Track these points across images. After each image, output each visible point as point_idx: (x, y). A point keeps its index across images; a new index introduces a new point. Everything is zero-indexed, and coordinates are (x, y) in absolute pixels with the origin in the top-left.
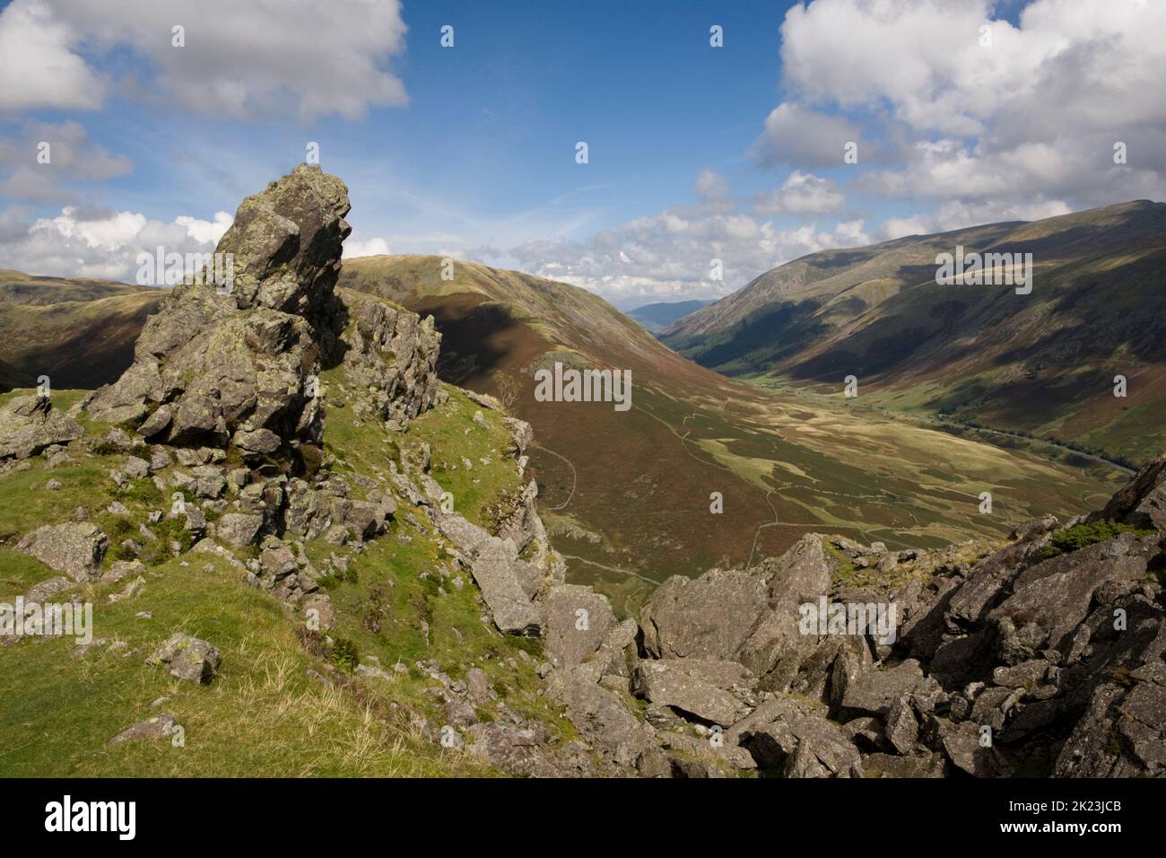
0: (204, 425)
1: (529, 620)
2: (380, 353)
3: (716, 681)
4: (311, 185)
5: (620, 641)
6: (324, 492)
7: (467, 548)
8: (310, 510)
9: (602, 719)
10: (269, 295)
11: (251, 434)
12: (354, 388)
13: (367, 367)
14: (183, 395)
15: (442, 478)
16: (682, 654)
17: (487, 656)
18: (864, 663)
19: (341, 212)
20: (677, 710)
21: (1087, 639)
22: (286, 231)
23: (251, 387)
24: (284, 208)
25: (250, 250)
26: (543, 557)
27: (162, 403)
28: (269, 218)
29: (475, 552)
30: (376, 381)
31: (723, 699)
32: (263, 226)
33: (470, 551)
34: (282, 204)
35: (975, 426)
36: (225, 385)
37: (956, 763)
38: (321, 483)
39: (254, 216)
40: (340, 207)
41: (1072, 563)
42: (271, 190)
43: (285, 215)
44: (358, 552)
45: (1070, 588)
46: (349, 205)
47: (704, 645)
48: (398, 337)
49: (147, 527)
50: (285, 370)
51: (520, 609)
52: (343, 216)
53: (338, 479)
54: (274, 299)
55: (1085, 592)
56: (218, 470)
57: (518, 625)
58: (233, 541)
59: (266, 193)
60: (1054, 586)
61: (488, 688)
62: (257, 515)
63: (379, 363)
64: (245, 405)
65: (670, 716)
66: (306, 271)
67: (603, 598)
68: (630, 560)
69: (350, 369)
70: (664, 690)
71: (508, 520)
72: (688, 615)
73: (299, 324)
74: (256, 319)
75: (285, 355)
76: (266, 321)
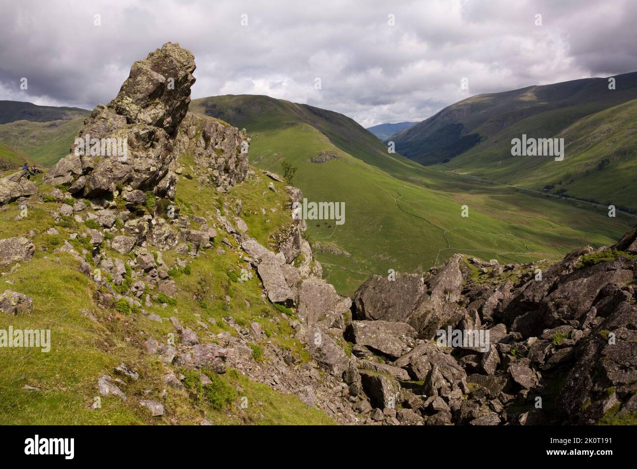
0: (103, 187)
1: (287, 297)
2: (215, 150)
3: (394, 333)
4: (172, 54)
5: (341, 310)
6: (175, 225)
7: (256, 257)
8: (166, 235)
9: (325, 351)
10: (149, 117)
11: (130, 193)
12: (199, 169)
13: (207, 157)
14: (93, 171)
15: (248, 219)
16: (376, 318)
17: (263, 316)
18: (476, 325)
19: (190, 70)
20: (370, 348)
21: (595, 315)
22: (158, 80)
23: (130, 167)
24: (157, 67)
25: (139, 91)
26: (308, 264)
27: (81, 176)
28: (148, 73)
29: (260, 260)
30: (212, 165)
31: (395, 343)
32: (145, 78)
33: (257, 259)
34: (156, 66)
35: (564, 196)
36: (115, 166)
37: (515, 380)
38: (173, 220)
39: (140, 72)
40: (190, 67)
41: (591, 273)
42: (150, 57)
43: (157, 71)
44: (193, 258)
45: (588, 286)
46: (195, 66)
47: (388, 313)
48: (225, 141)
49: (68, 241)
50: (150, 158)
51: (283, 291)
52: (192, 72)
53: (183, 218)
54: (152, 118)
55: (596, 289)
56: (112, 212)
57: (281, 299)
58: (120, 251)
59: (147, 59)
60: (580, 285)
61: (262, 333)
62: (135, 236)
63: (214, 155)
64: (127, 177)
65: (366, 351)
66: (170, 103)
67: (331, 286)
68: (366, 267)
69: (197, 158)
70: (363, 337)
71: (284, 243)
72: (380, 297)
73: (160, 132)
74: (135, 129)
75: (151, 149)
76: (140, 130)
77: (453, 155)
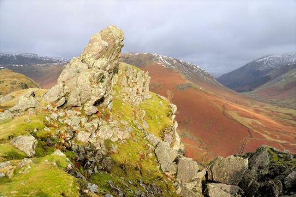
0: (75, 104)
2: (132, 82)
4: (112, 31)
5: (200, 176)
7: (154, 144)
8: (106, 131)
10: (98, 64)
11: (89, 107)
13: (127, 86)
14: (69, 94)
15: (148, 121)
16: (220, 182)
17: (158, 179)
19: (121, 40)
22: (104, 45)
24: (104, 38)
25: (94, 50)
27: (63, 97)
28: (100, 41)
32: (98, 43)
36: (82, 92)
39: (95, 40)
40: (121, 38)
42: (101, 33)
43: (105, 40)
44: (121, 144)
46: (124, 37)
48: (138, 78)
50: (100, 88)
51: (169, 164)
54: (100, 65)
56: (79, 117)
57: (169, 170)
58: (82, 140)
59: (99, 33)
62: (90, 132)
63: (131, 85)
64: (88, 98)
66: (110, 57)
67: (196, 162)
69: (122, 87)
70: (213, 193)
71: (167, 135)
72: (222, 169)
73: (106, 73)
74: (92, 72)
75: (100, 83)
76: (95, 72)
77: (255, 87)
